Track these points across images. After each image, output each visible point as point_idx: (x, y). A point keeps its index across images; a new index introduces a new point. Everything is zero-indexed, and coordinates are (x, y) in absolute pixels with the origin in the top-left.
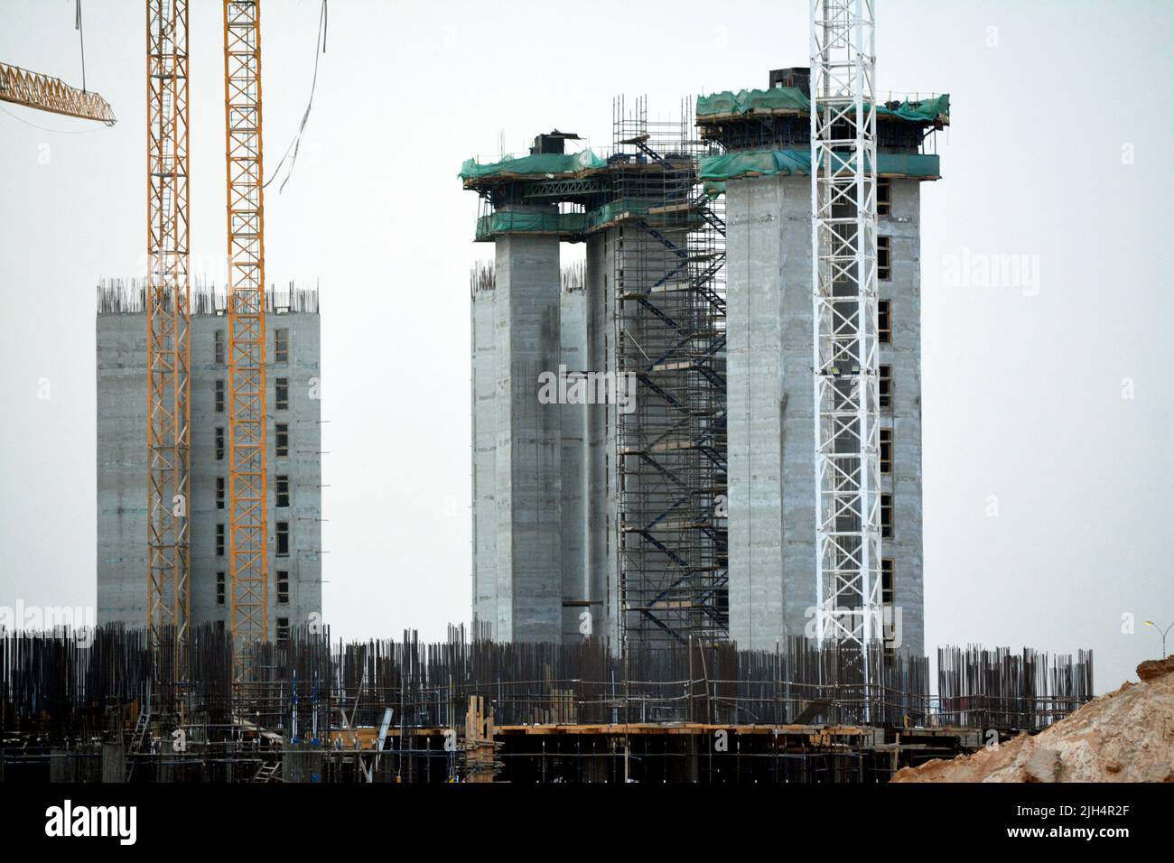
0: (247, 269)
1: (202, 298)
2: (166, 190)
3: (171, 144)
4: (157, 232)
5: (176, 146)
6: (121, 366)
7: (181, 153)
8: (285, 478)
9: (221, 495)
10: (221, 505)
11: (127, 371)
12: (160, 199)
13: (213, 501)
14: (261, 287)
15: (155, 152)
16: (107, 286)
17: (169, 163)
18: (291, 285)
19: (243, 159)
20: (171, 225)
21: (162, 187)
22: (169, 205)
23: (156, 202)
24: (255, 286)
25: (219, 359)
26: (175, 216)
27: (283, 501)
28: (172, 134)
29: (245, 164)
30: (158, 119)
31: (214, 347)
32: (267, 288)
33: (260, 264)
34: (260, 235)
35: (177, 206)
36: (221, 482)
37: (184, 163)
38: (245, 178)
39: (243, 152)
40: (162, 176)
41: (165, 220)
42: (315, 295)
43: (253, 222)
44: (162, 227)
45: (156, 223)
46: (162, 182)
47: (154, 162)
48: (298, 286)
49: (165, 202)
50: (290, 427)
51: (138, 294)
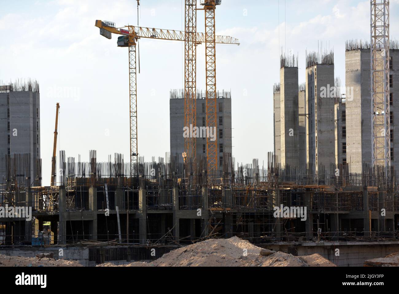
0: (211, 86)
1: (199, 94)
2: (190, 64)
3: (191, 51)
4: (187, 76)
5: (193, 52)
6: (176, 113)
7: (194, 54)
8: (222, 144)
9: (204, 149)
10: (204, 152)
11: (178, 115)
12: (188, 67)
13: (202, 151)
14: (215, 91)
15: (187, 54)
16: (173, 91)
17: (191, 57)
18: (223, 90)
19: (210, 55)
20: (191, 74)
21: (188, 63)
22: (190, 68)
23: (187, 68)
24: (213, 91)
25: (204, 111)
26: (192, 71)
27: (221, 151)
28: (191, 49)
29: (211, 57)
30: (187, 44)
31: (202, 108)
32: (217, 91)
33: (215, 85)
34: (215, 77)
35: (193, 69)
36: (204, 146)
37: (195, 57)
38: (211, 61)
39: (210, 54)
40: (189, 60)
41: (189, 72)
42: (230, 93)
43: (213, 73)
44: (188, 75)
45: (187, 73)
46: (189, 62)
47: (186, 56)
48: (225, 91)
49: (189, 67)
50: (223, 130)
51: (181, 93)
